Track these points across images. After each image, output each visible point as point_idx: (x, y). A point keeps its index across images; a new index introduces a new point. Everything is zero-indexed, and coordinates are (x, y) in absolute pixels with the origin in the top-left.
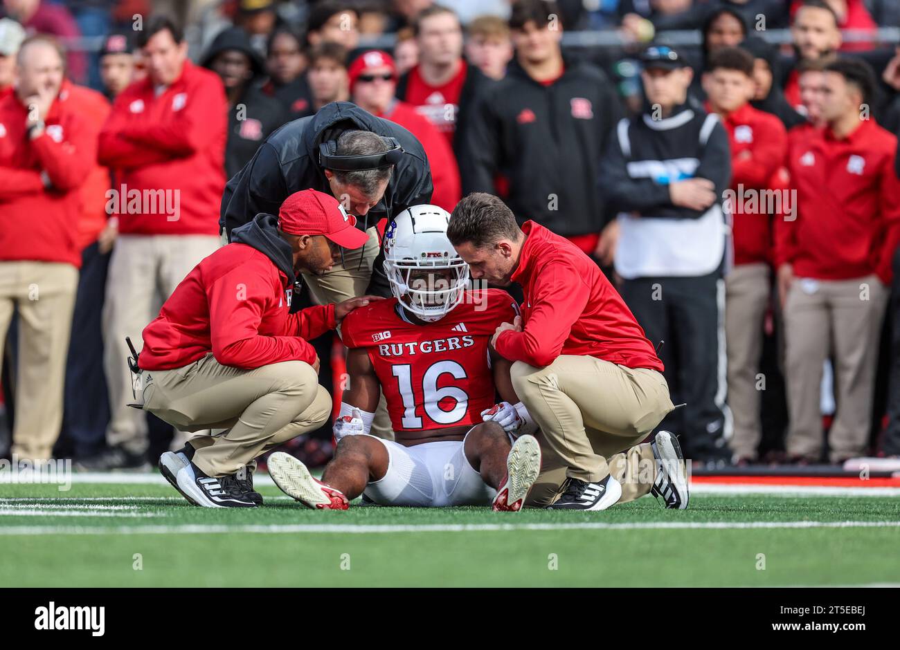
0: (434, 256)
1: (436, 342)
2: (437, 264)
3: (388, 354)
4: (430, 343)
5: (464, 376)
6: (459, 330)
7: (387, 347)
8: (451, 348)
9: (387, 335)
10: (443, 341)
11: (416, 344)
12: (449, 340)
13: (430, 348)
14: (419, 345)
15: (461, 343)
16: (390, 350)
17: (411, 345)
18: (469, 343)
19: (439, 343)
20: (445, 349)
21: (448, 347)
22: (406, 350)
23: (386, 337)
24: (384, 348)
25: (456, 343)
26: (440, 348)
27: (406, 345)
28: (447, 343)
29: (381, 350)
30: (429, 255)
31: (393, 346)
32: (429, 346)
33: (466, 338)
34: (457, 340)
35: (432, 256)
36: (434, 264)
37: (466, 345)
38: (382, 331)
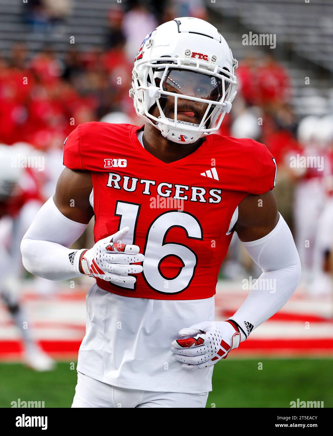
0: (200, 58)
1: (178, 187)
2: (201, 66)
3: (117, 186)
4: (170, 186)
5: (199, 236)
6: (210, 176)
7: (119, 178)
8: (194, 199)
9: (122, 163)
10: (187, 188)
11: (154, 183)
12: (194, 189)
13: (169, 192)
14: (157, 185)
15: (207, 196)
16: (121, 183)
17: (148, 183)
18: (215, 199)
19: (181, 189)
20: (186, 198)
21: (190, 197)
22: (141, 187)
23: (121, 166)
24: (114, 178)
25: (201, 195)
26: (181, 195)
27: (142, 181)
28: (190, 191)
29: (110, 179)
30: (194, 55)
31: (126, 179)
32: (169, 189)
33: (215, 193)
34: (204, 191)
35: (197, 56)
36: (198, 65)
37: (211, 200)
38: (118, 156)
